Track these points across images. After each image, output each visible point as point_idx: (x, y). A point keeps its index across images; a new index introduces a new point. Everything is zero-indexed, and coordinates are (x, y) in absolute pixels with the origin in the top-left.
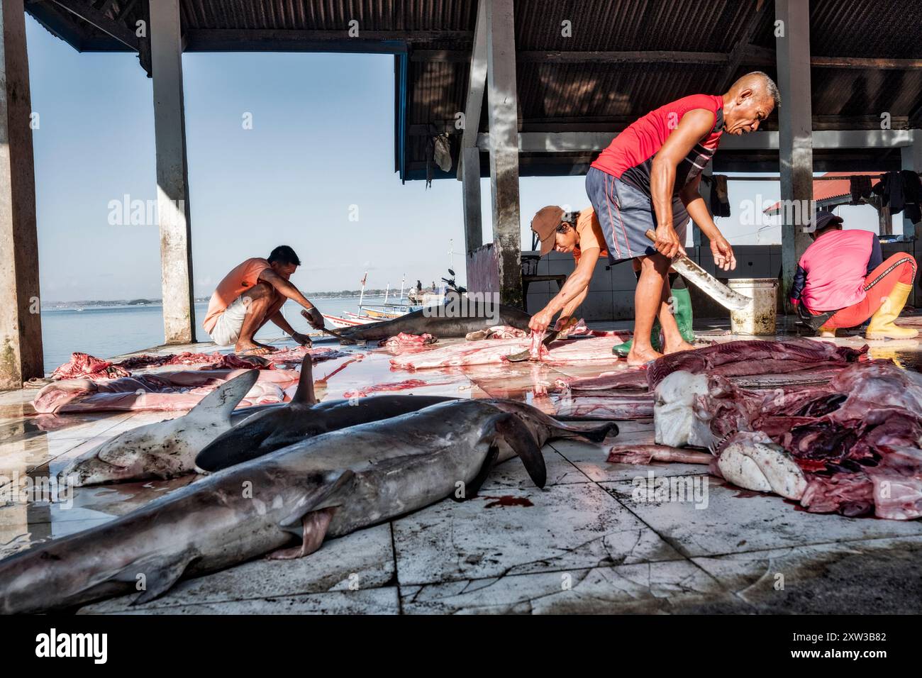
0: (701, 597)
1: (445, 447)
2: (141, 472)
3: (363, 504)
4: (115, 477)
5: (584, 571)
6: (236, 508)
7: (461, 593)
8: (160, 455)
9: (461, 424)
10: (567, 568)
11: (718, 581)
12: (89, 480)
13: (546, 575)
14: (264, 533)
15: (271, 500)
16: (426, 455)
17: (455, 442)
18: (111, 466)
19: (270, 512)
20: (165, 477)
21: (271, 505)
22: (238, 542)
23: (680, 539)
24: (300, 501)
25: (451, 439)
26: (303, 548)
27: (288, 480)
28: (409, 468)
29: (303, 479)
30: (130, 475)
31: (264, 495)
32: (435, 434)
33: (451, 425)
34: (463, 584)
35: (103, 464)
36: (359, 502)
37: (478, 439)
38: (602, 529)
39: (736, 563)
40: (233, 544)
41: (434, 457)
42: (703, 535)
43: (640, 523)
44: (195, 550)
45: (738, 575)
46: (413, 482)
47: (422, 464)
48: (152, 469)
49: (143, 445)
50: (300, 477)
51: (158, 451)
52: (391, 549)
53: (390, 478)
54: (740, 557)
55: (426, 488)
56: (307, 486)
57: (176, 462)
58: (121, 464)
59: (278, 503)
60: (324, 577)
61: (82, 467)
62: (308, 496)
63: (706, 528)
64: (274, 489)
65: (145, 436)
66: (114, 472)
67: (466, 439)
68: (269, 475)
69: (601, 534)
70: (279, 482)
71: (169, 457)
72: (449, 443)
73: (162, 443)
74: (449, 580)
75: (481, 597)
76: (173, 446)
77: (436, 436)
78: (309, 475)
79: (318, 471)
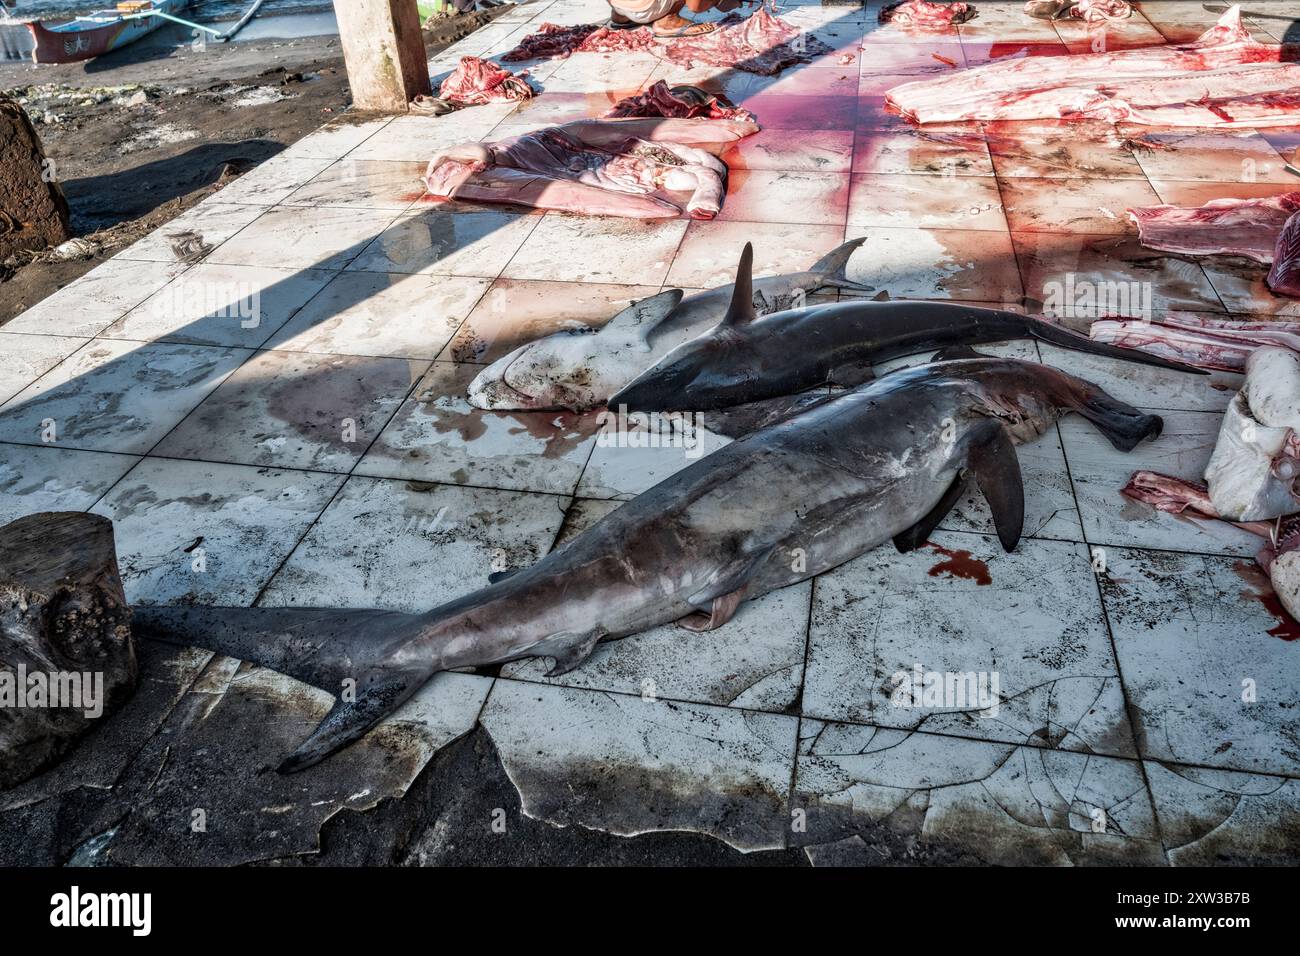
0: (1122, 844)
1: (897, 480)
2: (550, 404)
3: (782, 571)
4: (523, 406)
5: (1009, 747)
6: (643, 587)
7: (861, 753)
8: (569, 386)
9: (927, 431)
10: (990, 737)
11: (1156, 819)
12: (498, 406)
13: (963, 743)
14: (672, 609)
15: (680, 576)
16: (868, 496)
17: (910, 470)
18: (519, 394)
19: (678, 589)
20: (575, 410)
21: (680, 583)
22: (645, 619)
23: (1146, 714)
24: (711, 576)
25: (908, 464)
26: (711, 622)
27: (699, 547)
28: (842, 523)
29: (716, 547)
30: (540, 406)
31: (672, 571)
32: (888, 450)
33: (913, 432)
34: (868, 732)
35: (510, 390)
36: (777, 570)
37: (945, 461)
38: (1057, 664)
39: (1195, 788)
40: (640, 621)
41: (878, 500)
42: (1182, 713)
43: (1111, 665)
44: (603, 628)
45: (1187, 813)
46: (846, 538)
47: (860, 514)
48: (561, 402)
49: (552, 373)
50: (713, 543)
51: (567, 381)
52: (805, 638)
53: (816, 541)
54: (1207, 777)
55: (861, 542)
56: (719, 557)
57: (586, 395)
58: (528, 393)
59: (687, 580)
60: (728, 678)
61: (488, 389)
62: (721, 572)
63: (1191, 698)
64: (684, 563)
65: (552, 357)
66: (523, 402)
67: (927, 465)
68: (679, 539)
69: (1054, 674)
70: (690, 551)
71: (579, 388)
72: (903, 473)
73: (570, 372)
74: (855, 721)
75: (879, 766)
76: (583, 376)
77: (890, 454)
78: (723, 539)
79: (734, 532)
